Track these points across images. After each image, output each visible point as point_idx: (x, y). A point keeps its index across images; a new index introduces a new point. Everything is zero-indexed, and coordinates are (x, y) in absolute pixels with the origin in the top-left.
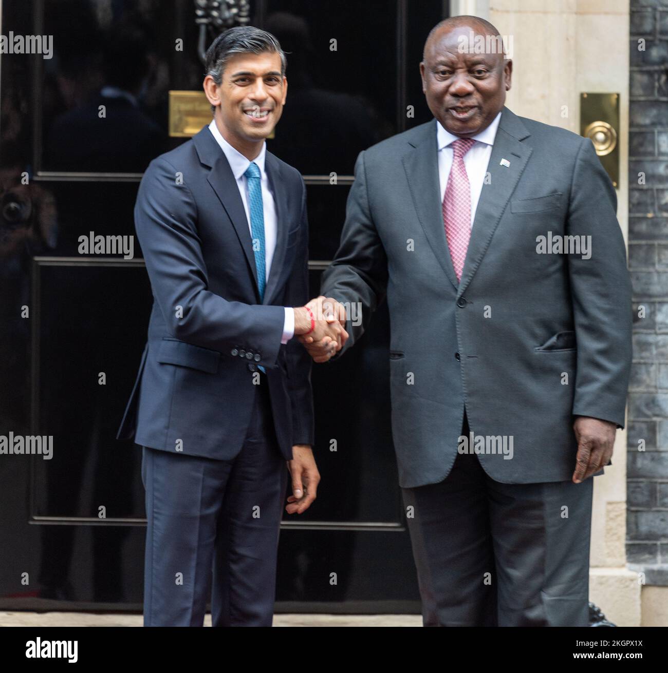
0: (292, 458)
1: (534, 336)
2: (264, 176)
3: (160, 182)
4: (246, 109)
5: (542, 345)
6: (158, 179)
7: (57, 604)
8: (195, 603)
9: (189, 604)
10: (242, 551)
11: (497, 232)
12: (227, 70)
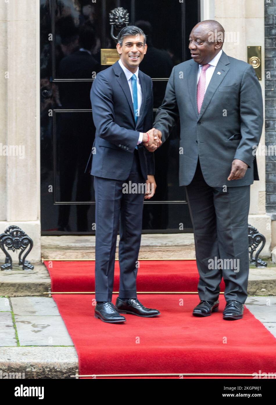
0: (147, 179)
1: (225, 135)
2: (138, 79)
3: (100, 81)
4: (130, 55)
5: (228, 139)
6: (99, 80)
7: (64, 233)
8: (114, 231)
9: (112, 231)
10: (130, 212)
11: (213, 98)
12: (124, 41)
